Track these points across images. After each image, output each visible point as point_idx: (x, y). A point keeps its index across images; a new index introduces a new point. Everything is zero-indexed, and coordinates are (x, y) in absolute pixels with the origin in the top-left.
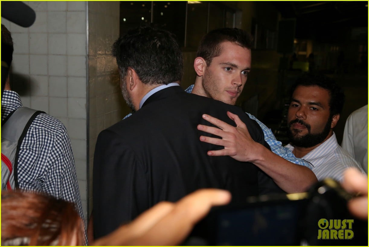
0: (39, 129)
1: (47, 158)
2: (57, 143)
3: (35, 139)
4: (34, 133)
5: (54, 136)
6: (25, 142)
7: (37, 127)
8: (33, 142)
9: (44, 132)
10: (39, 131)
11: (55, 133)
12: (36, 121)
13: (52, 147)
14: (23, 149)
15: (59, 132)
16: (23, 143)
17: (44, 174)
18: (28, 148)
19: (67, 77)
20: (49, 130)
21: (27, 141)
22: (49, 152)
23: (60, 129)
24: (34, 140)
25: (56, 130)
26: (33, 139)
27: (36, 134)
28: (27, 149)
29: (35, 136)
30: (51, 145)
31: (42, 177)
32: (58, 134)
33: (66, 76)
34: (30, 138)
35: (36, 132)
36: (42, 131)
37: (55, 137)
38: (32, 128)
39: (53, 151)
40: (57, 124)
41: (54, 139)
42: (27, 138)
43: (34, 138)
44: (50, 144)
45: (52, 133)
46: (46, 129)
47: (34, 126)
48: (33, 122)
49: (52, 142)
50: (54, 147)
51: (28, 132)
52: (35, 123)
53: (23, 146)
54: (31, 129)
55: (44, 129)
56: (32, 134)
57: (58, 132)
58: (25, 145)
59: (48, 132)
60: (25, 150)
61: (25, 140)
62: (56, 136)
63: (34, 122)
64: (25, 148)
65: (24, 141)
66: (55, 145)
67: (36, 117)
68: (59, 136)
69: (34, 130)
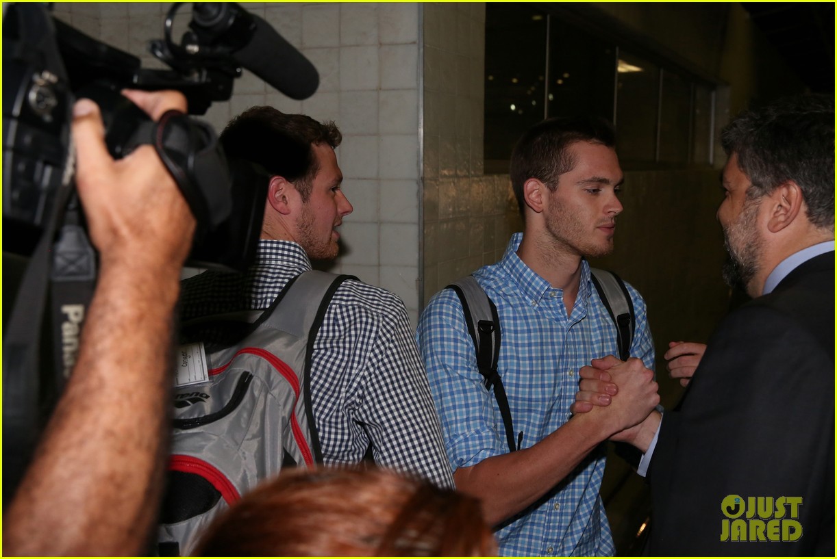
0: (347, 306)
1: (367, 360)
2: (384, 330)
3: (342, 328)
4: (339, 316)
5: (377, 316)
6: (321, 336)
7: (344, 303)
8: (337, 334)
9: (357, 310)
10: (347, 311)
11: (379, 311)
12: (340, 293)
13: (375, 339)
14: (320, 349)
15: (389, 310)
16: (317, 338)
17: (356, 394)
18: (328, 345)
19: (379, 223)
20: (367, 307)
21: (325, 334)
22: (370, 348)
23: (390, 305)
24: (340, 331)
25: (381, 305)
26: (336, 328)
27: (343, 318)
28: (326, 349)
29: (341, 322)
30: (373, 335)
31: (353, 398)
32: (385, 313)
33: (376, 223)
34: (331, 328)
35: (342, 313)
36: (354, 309)
37: (381, 319)
38: (334, 306)
39: (378, 347)
40: (383, 295)
41: (379, 321)
42: (325, 328)
43: (339, 326)
44: (371, 331)
45: (375, 312)
46: (362, 304)
47: (337, 302)
48: (334, 294)
49: (375, 329)
50: (380, 338)
51: (326, 316)
52: (339, 297)
53: (319, 344)
54: (331, 308)
55: (356, 305)
56: (336, 319)
57: (386, 309)
58: (322, 341)
59: (365, 309)
60: (323, 352)
61: (322, 332)
62: (383, 317)
63: (337, 295)
64: (322, 346)
65: (319, 334)
66: (380, 333)
67: (339, 286)
68: (389, 318)
69: (338, 311)
